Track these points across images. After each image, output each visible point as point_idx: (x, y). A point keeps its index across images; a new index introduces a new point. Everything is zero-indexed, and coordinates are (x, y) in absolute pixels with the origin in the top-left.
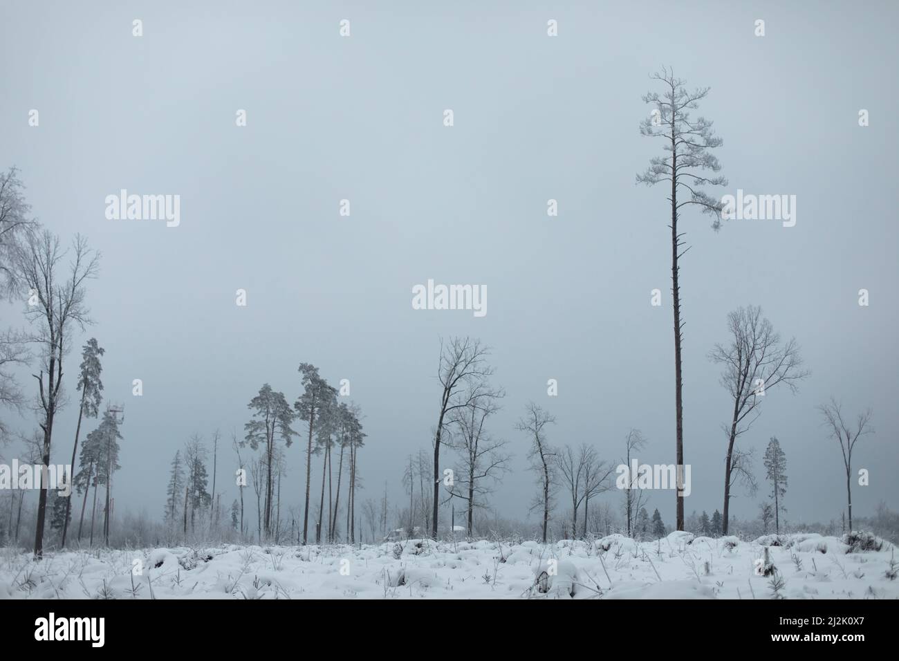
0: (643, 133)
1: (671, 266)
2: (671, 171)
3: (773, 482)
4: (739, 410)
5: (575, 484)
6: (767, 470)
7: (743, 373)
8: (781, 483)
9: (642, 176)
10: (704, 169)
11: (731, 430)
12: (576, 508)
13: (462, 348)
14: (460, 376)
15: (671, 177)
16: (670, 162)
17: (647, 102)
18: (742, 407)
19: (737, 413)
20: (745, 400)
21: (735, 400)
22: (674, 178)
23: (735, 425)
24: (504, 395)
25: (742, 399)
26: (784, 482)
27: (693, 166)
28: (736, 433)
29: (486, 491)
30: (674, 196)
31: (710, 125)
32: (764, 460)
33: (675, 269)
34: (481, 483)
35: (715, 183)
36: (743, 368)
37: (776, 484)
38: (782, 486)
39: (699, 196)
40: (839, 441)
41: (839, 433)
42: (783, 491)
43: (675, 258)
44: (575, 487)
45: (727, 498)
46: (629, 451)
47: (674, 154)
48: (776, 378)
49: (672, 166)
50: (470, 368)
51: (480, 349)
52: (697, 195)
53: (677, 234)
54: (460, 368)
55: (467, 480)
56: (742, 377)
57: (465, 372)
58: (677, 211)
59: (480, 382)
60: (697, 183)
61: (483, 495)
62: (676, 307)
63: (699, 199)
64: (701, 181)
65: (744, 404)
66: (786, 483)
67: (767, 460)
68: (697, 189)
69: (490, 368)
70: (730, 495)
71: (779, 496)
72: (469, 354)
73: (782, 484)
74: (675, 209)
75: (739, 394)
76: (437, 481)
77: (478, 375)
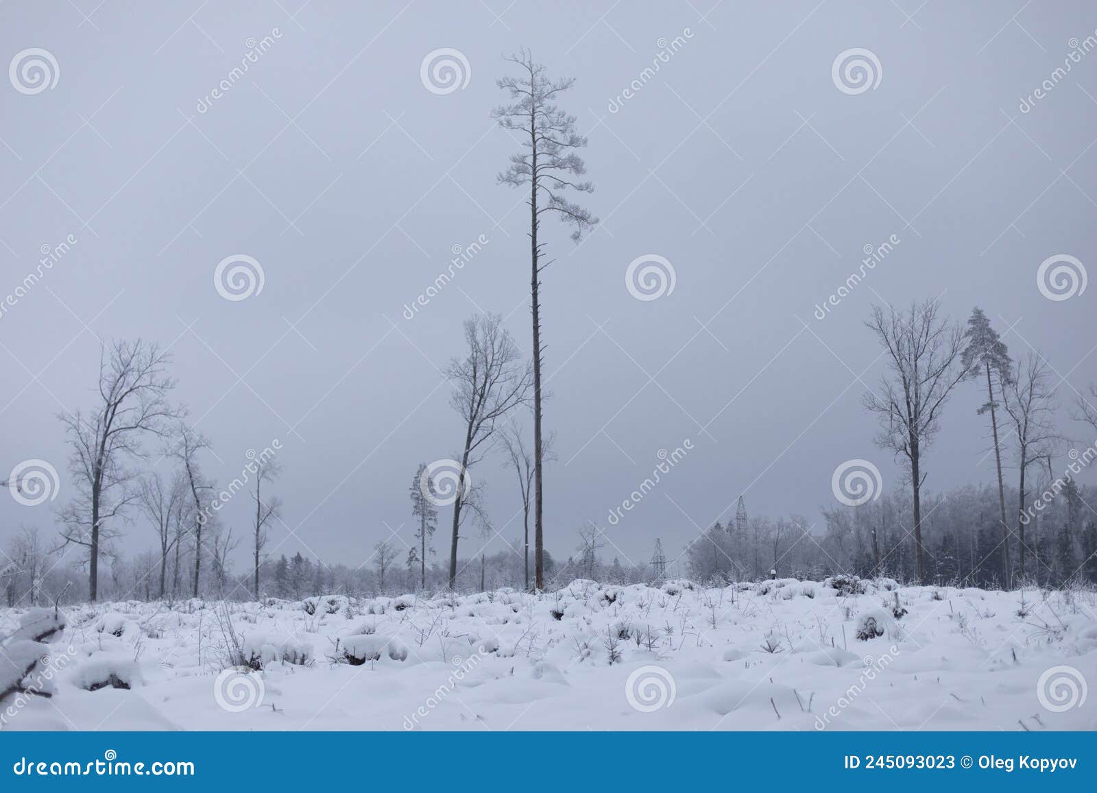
0: (502, 124)
1: (530, 280)
2: (531, 170)
3: (420, 518)
4: (472, 436)
5: (164, 522)
6: (414, 503)
7: (480, 391)
8: (430, 519)
9: (505, 175)
10: (571, 173)
11: (463, 459)
12: (165, 554)
13: (132, 353)
14: (131, 390)
15: (531, 177)
16: (530, 160)
17: (502, 87)
18: (475, 433)
19: (469, 440)
20: (479, 424)
21: (468, 424)
22: (534, 179)
23: (466, 454)
24: (185, 414)
25: (475, 423)
26: (433, 518)
27: (561, 168)
28: (468, 463)
29: (112, 535)
30: (534, 200)
31: (573, 122)
32: (412, 491)
33: (535, 284)
34: (107, 524)
35: (580, 188)
36: (479, 386)
37: (423, 521)
38: (431, 523)
39: (559, 201)
40: (517, 470)
41: (515, 459)
42: (432, 528)
43: (535, 272)
44: (164, 528)
45: (455, 539)
46: (259, 481)
47: (534, 151)
48: (514, 398)
49: (531, 164)
50: (146, 380)
51: (158, 356)
52: (555, 199)
53: (537, 245)
54: (131, 379)
55: (89, 521)
56: (477, 398)
57: (137, 385)
58: (538, 217)
59: (155, 396)
60: (557, 187)
61: (108, 540)
62: (536, 328)
63: (557, 205)
64: (562, 185)
65: (477, 429)
66: (435, 520)
67: (414, 491)
68: (556, 193)
69: (171, 381)
70: (458, 536)
71: (426, 535)
72: (143, 361)
73: (431, 521)
74: (534, 215)
75: (473, 418)
76: (97, 524)
77: (156, 388)
